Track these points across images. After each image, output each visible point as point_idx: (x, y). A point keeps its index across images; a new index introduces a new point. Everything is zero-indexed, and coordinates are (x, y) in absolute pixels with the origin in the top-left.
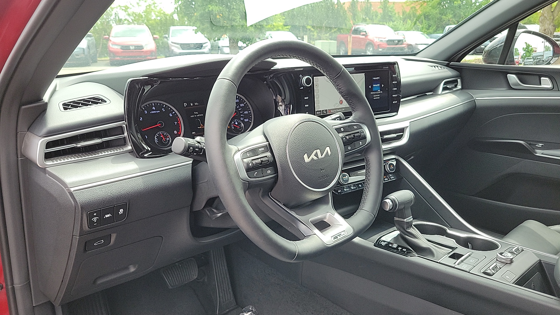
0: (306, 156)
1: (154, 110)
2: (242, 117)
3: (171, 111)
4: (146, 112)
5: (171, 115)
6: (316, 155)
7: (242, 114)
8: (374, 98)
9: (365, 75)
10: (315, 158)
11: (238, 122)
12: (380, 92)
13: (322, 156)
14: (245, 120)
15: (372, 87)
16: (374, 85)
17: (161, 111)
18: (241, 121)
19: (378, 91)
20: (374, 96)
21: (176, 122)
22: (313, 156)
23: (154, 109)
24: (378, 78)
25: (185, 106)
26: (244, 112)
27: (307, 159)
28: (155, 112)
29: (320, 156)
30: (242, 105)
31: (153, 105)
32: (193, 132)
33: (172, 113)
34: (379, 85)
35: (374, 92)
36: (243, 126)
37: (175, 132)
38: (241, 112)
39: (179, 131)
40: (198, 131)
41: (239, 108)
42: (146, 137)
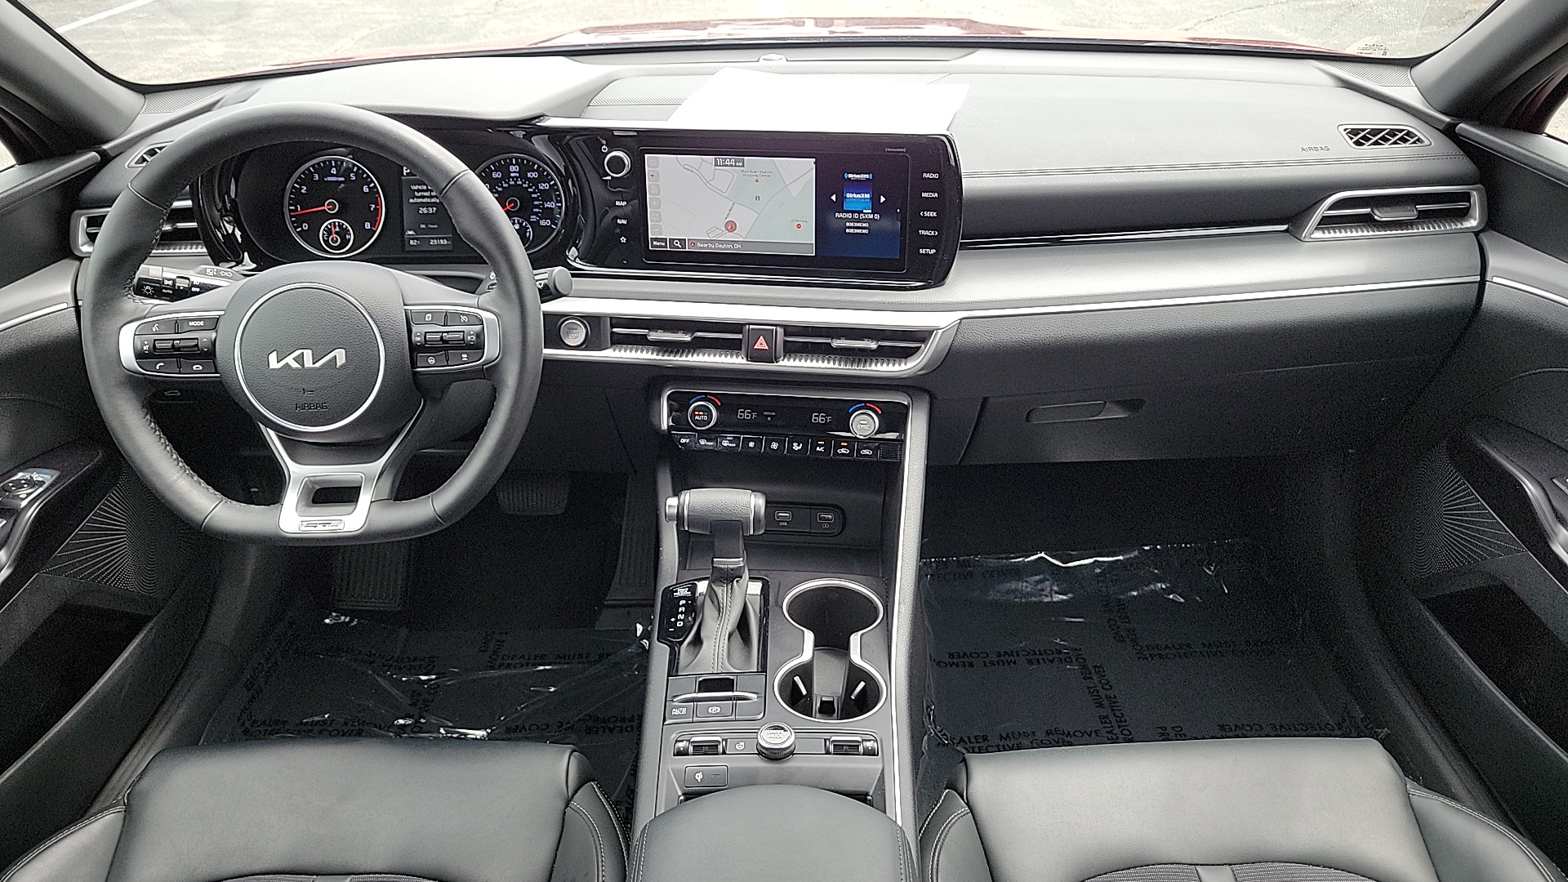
0: (273, 357)
1: (333, 175)
2: (536, 214)
3: (368, 181)
4: (317, 177)
5: (366, 189)
6: (300, 359)
7: (537, 206)
8: (847, 231)
9: (815, 163)
10: (295, 365)
11: (520, 224)
12: (871, 216)
13: (314, 363)
14: (543, 223)
15: (842, 198)
16: (848, 195)
17: (348, 178)
18: (530, 223)
19: (862, 212)
20: (848, 224)
21: (374, 206)
22: (290, 360)
23: (335, 172)
24: (867, 176)
25: (405, 174)
26: (543, 205)
27: (273, 363)
28: (334, 179)
29: (308, 363)
30: (544, 186)
31: (333, 164)
32: (410, 230)
33: (369, 185)
34: (868, 196)
35: (847, 212)
36: (529, 236)
37: (368, 226)
38: (536, 203)
39: (374, 224)
40: (423, 231)
41: (534, 193)
42: (305, 226)
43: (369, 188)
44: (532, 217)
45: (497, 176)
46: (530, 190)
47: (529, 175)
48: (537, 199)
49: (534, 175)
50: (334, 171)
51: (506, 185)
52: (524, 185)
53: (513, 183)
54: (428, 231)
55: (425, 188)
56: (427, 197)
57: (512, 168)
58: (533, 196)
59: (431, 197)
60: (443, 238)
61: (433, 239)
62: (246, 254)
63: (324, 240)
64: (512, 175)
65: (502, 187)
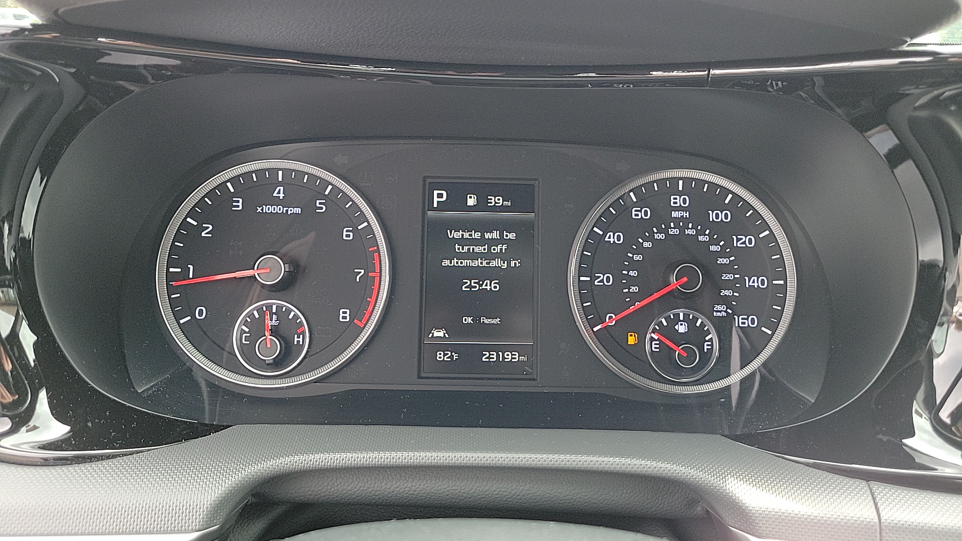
1: (276, 202)
2: (726, 301)
3: (354, 217)
4: (239, 205)
5: (347, 234)
7: (729, 285)
11: (691, 323)
14: (741, 321)
17: (310, 208)
18: (712, 319)
21: (363, 272)
23: (281, 196)
25: (435, 205)
26: (742, 281)
28: (278, 209)
30: (744, 241)
31: (280, 179)
32: (439, 328)
36: (711, 351)
37: (344, 315)
38: (725, 277)
39: (360, 312)
40: (468, 331)
41: (722, 254)
42: (201, 313)
43: (355, 231)
44: (718, 307)
45: (641, 215)
46: (713, 248)
47: (712, 216)
48: (727, 269)
49: (722, 216)
50: (279, 193)
51: (661, 236)
52: (701, 238)
53: (676, 231)
54: (478, 329)
55: (477, 235)
56: (481, 256)
57: (677, 201)
58: (721, 261)
59: (489, 256)
60: (511, 349)
61: (490, 348)
62: (43, 395)
63: (241, 347)
64: (675, 214)
65: (651, 238)
